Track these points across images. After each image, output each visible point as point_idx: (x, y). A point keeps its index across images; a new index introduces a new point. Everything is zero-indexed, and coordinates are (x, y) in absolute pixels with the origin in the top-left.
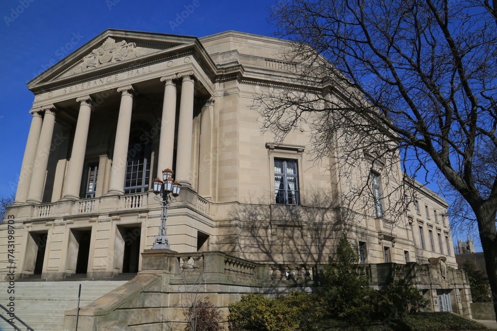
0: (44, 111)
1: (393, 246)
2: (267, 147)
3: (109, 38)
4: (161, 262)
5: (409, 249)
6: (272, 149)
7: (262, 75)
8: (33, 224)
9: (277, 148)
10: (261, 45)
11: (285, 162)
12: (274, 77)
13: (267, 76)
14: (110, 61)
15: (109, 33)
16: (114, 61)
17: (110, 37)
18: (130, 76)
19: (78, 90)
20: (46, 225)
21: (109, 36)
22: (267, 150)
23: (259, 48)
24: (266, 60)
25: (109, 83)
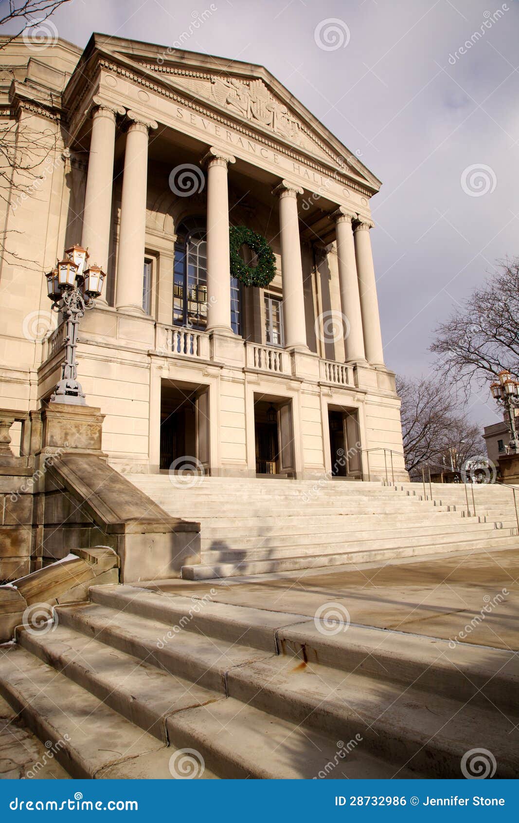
3: (260, 81)
14: (269, 125)
16: (275, 128)
19: (208, 131)
20: (204, 375)
21: (261, 78)
25: (265, 159)
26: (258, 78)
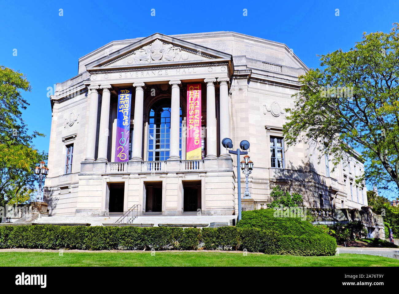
0: (102, 89)
1: (336, 197)
2: (266, 128)
3: (157, 39)
4: (252, 206)
5: (344, 199)
6: (269, 130)
7: (263, 76)
8: (110, 177)
9: (272, 129)
10: (253, 44)
11: (276, 139)
12: (270, 77)
13: (265, 77)
14: (161, 59)
15: (157, 36)
16: (163, 59)
17: (159, 39)
18: (178, 74)
19: (132, 77)
20: (123, 178)
21: (157, 38)
22: (266, 130)
23: (251, 47)
24: (263, 63)
25: (160, 76)
26: (156, 39)
